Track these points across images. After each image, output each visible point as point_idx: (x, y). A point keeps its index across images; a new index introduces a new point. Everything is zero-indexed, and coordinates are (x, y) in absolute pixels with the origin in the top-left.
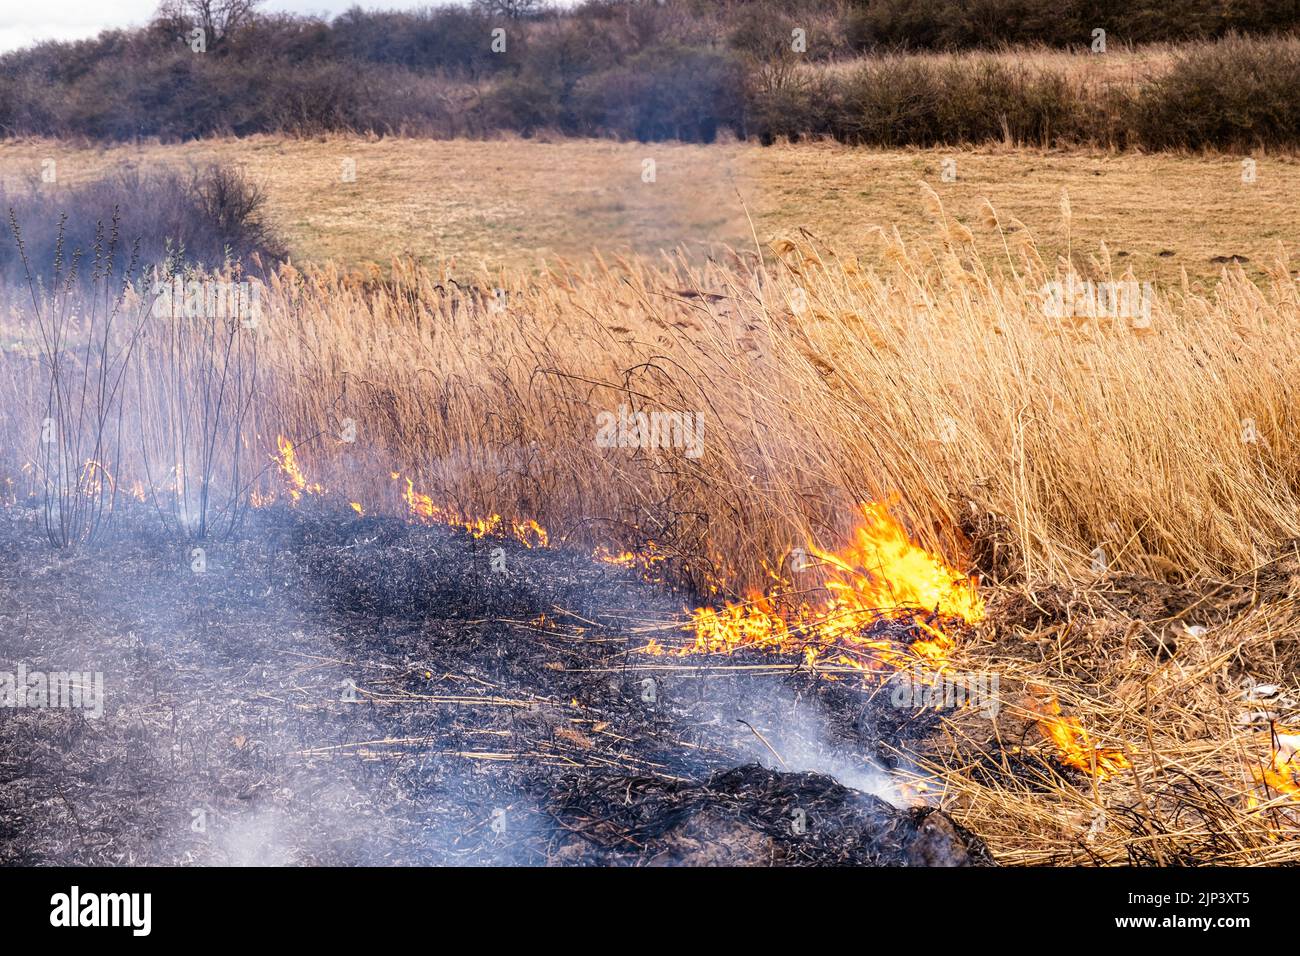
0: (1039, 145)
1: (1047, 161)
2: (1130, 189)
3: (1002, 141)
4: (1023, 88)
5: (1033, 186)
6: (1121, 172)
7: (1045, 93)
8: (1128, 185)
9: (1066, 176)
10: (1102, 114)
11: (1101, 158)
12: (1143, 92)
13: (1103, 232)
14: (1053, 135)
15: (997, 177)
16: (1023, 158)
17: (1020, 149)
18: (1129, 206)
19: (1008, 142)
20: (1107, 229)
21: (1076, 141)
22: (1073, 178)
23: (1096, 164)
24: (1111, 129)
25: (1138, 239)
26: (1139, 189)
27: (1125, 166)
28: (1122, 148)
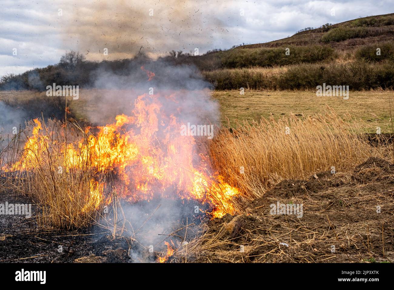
0: (256, 89)
1: (257, 93)
2: (276, 99)
3: (247, 89)
4: (252, 76)
5: (253, 99)
6: (274, 95)
7: (257, 77)
8: (276, 98)
9: (261, 96)
10: (271, 82)
11: (270, 92)
12: (280, 77)
13: (269, 109)
14: (259, 87)
15: (245, 97)
16: (252, 92)
17: (251, 90)
18: (275, 103)
19: (249, 89)
20: (269, 108)
21: (265, 88)
22: (263, 97)
23: (269, 93)
24: (273, 85)
25: (276, 111)
26: (278, 99)
27: (275, 94)
28: (275, 90)
